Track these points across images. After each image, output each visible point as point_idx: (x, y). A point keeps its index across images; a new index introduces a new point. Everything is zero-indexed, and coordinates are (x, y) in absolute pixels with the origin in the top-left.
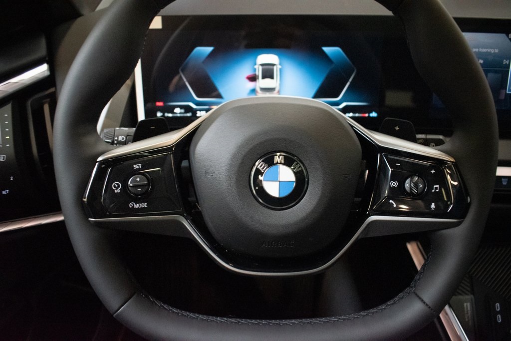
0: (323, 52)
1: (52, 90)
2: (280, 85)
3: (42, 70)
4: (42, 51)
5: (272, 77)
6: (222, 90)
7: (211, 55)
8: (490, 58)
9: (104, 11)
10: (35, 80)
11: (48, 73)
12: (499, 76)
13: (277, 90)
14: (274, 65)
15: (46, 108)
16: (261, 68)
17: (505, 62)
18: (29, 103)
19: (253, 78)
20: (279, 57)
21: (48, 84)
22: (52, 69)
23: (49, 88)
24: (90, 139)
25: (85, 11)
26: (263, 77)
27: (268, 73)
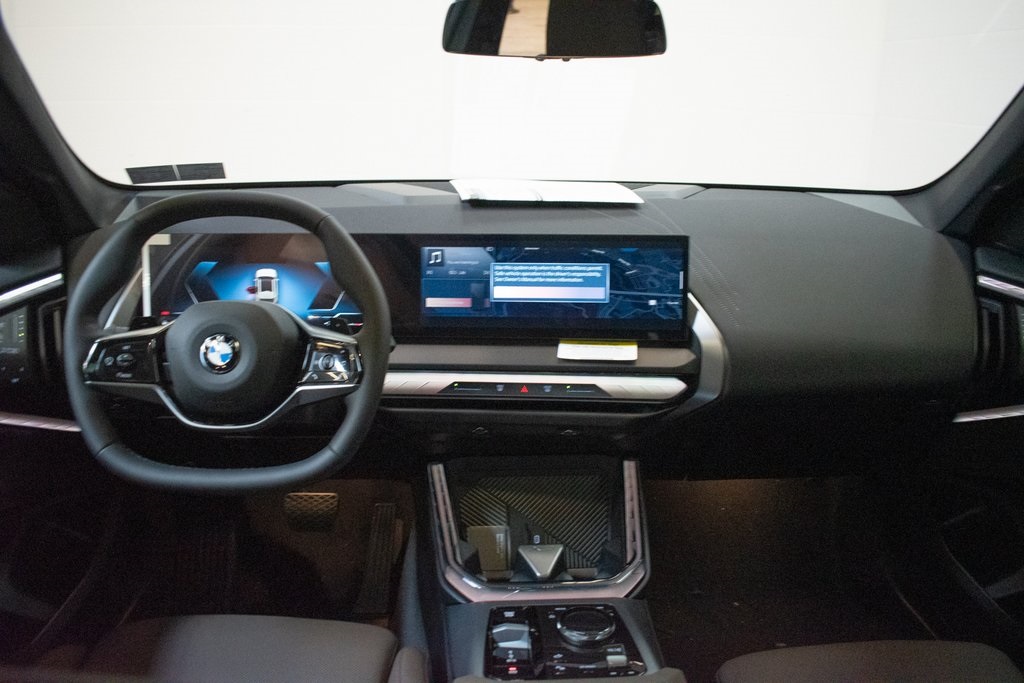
0: (316, 267)
1: (64, 299)
2: (279, 296)
3: (56, 278)
4: (57, 261)
5: (270, 289)
6: (220, 294)
7: (214, 269)
8: (472, 269)
9: (121, 224)
10: (47, 288)
11: (60, 283)
12: (482, 285)
13: (275, 301)
14: (272, 278)
15: (57, 315)
16: (260, 281)
17: (486, 273)
18: (40, 309)
19: (253, 290)
20: (277, 271)
21: (60, 293)
22: (65, 278)
23: (61, 297)
24: (91, 326)
25: (103, 224)
26: (263, 290)
27: (267, 285)
